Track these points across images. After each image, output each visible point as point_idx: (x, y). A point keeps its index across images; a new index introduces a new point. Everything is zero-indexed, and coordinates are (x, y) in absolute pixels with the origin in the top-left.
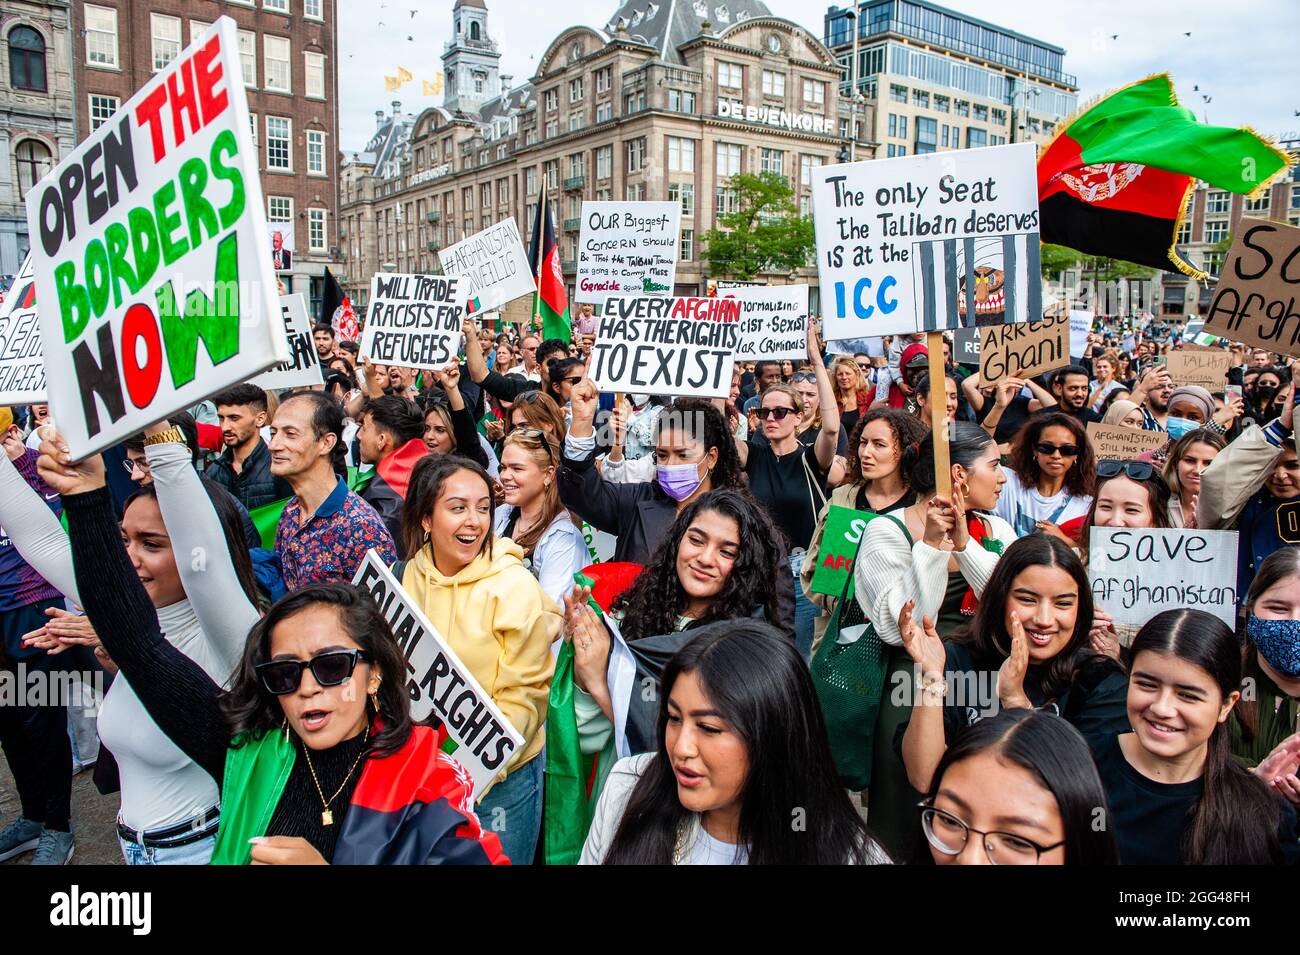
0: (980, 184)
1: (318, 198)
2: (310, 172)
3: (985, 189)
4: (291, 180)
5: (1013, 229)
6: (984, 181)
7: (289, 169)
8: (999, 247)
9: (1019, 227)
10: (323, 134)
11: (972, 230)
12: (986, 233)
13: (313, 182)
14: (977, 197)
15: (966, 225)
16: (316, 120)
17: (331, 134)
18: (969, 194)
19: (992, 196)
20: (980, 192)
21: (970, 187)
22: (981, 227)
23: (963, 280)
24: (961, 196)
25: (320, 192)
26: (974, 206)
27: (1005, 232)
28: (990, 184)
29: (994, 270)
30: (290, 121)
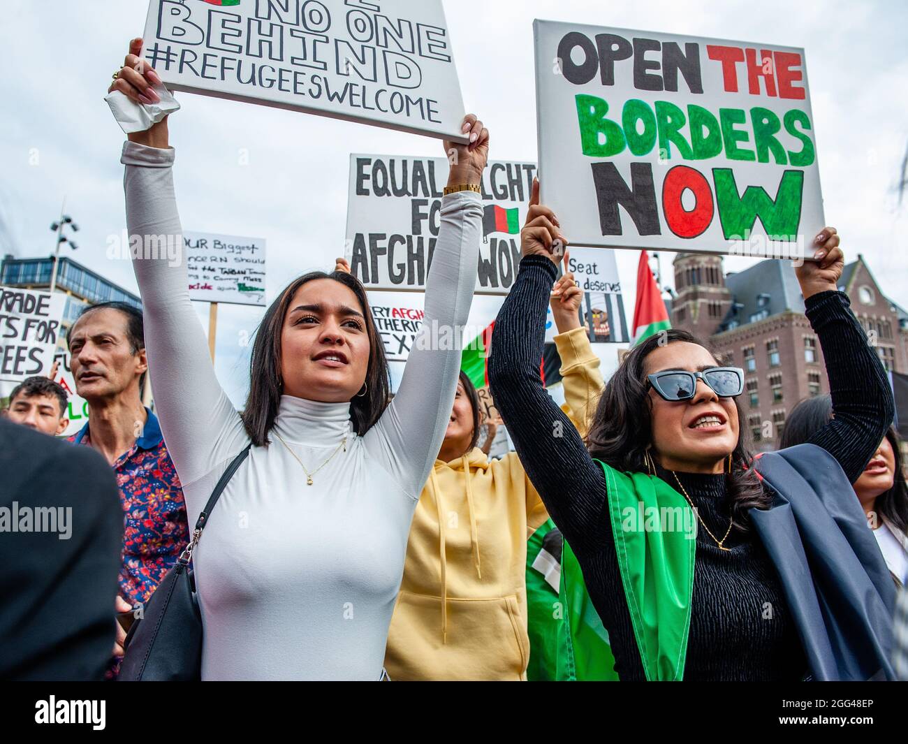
0: (589, 265)
3: (592, 268)
5: (608, 291)
6: (592, 264)
8: (603, 299)
9: (612, 289)
11: (588, 288)
12: (595, 291)
14: (589, 271)
15: (585, 285)
18: (585, 269)
19: (596, 272)
20: (590, 269)
21: (585, 266)
22: (593, 287)
23: (586, 315)
24: (581, 270)
26: (588, 276)
27: (605, 292)
28: (595, 266)
29: (601, 312)
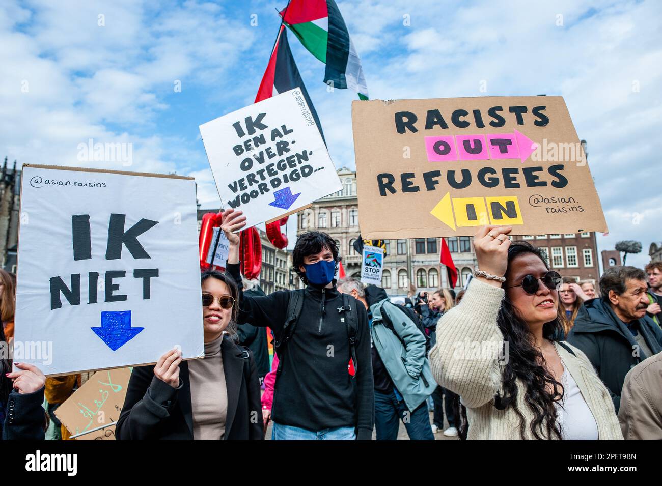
1: (590, 275)
2: (586, 266)
4: (577, 270)
7: (577, 266)
10: (590, 250)
13: (587, 270)
16: (587, 245)
17: (594, 250)
25: (591, 274)
30: (575, 248)
